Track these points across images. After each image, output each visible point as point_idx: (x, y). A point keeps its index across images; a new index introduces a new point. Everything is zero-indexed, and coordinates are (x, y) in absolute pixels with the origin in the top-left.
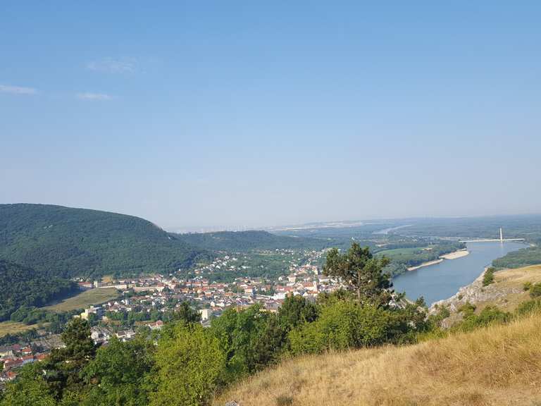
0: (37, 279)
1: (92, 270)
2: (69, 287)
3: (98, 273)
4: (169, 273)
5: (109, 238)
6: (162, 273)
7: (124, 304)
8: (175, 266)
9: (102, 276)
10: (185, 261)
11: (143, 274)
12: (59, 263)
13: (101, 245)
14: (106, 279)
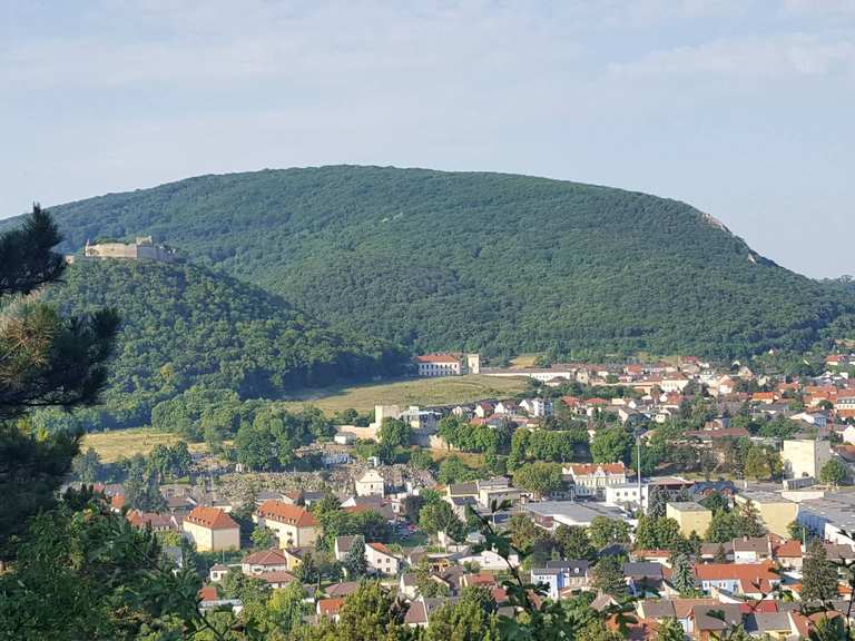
0: (277, 320)
1: (486, 334)
2: (376, 355)
3: (503, 344)
4: (732, 357)
5: (554, 250)
6: (705, 356)
7: (526, 414)
8: (757, 337)
9: (513, 354)
10: (796, 326)
11: (642, 356)
12: (395, 308)
13: (526, 268)
14: (524, 361)
